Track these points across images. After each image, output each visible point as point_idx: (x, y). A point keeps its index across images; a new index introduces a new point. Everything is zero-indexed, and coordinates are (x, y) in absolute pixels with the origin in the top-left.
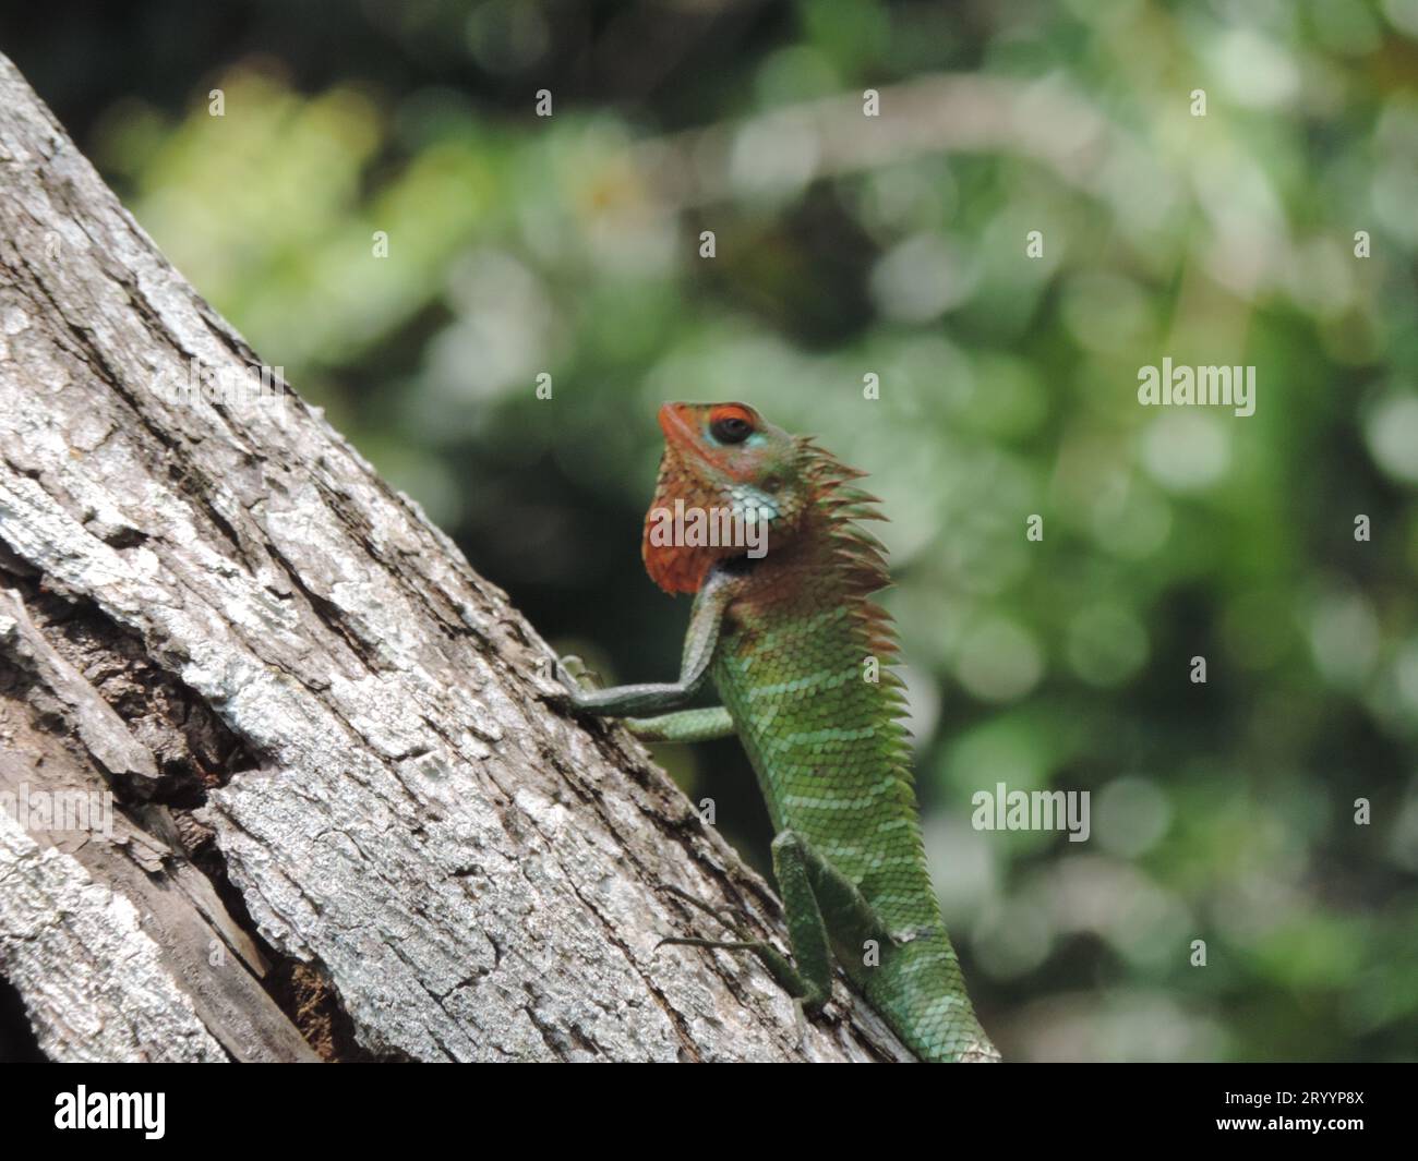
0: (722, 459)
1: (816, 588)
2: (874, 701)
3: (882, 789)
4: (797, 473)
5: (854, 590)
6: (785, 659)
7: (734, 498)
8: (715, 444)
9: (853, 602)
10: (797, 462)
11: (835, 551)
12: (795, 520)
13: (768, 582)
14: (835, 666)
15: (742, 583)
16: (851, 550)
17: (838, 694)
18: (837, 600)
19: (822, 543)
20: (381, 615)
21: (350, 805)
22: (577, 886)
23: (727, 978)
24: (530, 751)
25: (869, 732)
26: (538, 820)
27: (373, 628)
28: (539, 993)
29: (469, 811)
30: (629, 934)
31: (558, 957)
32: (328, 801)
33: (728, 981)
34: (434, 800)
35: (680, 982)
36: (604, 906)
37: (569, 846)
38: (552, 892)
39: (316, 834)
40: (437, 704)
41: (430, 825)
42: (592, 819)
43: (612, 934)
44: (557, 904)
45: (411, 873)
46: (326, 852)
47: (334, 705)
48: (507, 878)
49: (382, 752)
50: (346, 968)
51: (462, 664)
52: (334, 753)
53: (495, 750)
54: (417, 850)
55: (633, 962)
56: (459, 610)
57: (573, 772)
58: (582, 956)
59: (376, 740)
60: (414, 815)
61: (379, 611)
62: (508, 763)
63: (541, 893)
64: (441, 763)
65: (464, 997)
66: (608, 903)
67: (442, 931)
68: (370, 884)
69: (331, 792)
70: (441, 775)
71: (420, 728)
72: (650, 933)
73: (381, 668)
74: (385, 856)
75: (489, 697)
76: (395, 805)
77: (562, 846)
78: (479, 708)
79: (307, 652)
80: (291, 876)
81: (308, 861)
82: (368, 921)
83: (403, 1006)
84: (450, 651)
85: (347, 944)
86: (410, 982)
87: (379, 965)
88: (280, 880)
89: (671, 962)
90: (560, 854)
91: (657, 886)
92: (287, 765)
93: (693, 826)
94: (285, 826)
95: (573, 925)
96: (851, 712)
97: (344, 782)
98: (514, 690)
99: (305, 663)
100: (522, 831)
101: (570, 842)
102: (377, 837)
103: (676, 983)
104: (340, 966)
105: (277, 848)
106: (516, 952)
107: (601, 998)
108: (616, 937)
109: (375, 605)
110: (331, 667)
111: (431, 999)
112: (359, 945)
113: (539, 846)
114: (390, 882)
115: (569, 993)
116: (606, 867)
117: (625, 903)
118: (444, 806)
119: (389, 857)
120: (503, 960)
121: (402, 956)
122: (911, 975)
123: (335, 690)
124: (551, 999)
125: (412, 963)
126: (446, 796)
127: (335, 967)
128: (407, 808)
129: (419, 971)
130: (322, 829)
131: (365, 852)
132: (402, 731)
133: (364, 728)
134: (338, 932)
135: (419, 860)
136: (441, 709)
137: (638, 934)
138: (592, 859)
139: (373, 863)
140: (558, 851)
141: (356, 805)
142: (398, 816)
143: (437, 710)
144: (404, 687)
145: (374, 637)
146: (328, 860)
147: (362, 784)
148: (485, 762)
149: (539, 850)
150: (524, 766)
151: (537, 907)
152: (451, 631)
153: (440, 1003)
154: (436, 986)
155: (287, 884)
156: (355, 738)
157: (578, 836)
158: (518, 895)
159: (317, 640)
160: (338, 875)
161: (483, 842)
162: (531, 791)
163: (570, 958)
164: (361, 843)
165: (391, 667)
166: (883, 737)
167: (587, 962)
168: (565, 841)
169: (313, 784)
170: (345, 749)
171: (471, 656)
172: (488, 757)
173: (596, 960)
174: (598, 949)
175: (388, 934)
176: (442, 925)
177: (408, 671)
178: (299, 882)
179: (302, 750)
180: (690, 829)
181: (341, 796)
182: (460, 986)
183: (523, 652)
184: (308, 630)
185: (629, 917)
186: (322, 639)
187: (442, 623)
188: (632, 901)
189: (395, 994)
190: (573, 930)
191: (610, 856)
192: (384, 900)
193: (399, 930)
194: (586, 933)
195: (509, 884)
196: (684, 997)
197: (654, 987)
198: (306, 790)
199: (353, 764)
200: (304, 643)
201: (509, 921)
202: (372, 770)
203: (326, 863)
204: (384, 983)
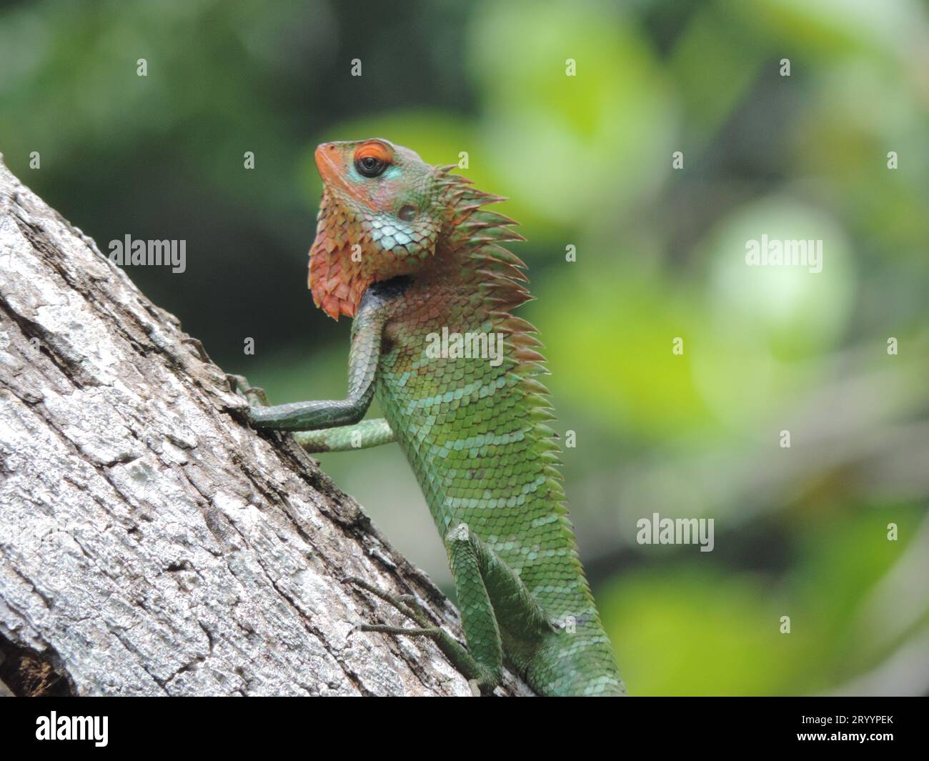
0: (363, 192)
1: (463, 306)
2: (523, 407)
3: (533, 488)
4: (430, 201)
5: (498, 305)
6: (440, 372)
7: (374, 227)
8: (358, 179)
9: (498, 317)
10: (431, 190)
11: (478, 271)
12: (430, 244)
13: (420, 302)
14: (485, 377)
15: (396, 305)
16: (493, 269)
17: (489, 402)
18: (483, 317)
19: (464, 265)
25: (520, 436)
93: (363, 525)
96: (502, 418)
166: (532, 439)
180: (361, 529)
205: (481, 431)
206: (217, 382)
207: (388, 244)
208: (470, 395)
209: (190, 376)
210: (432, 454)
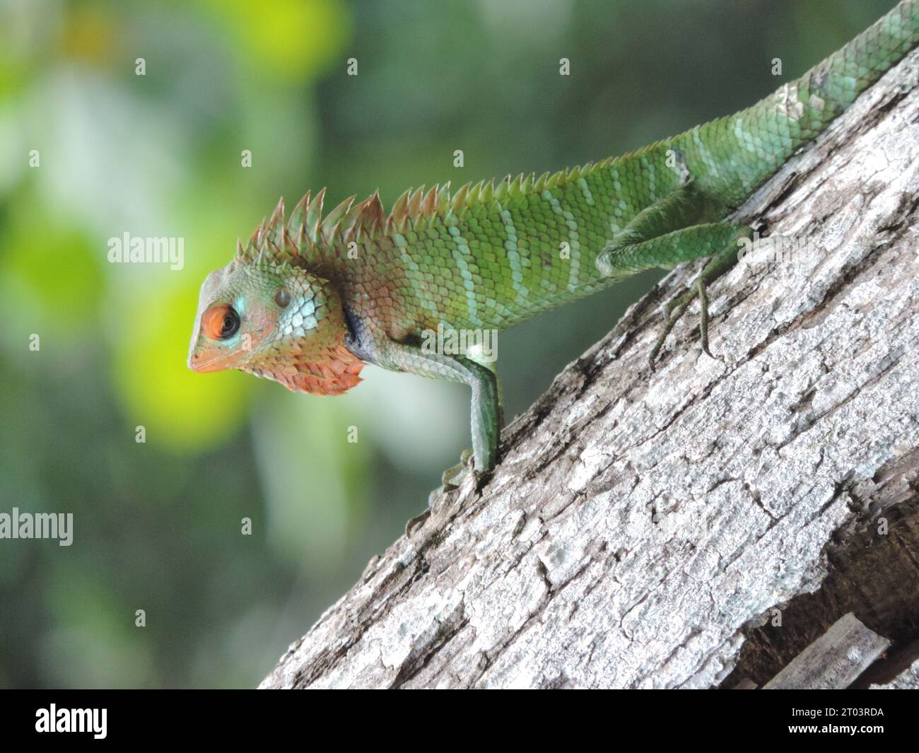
3: (555, 202)
8: (237, 339)
20: (412, 624)
21: (596, 616)
22: (657, 431)
23: (732, 303)
24: (531, 488)
25: (506, 214)
26: (597, 469)
27: (425, 627)
28: (762, 442)
29: (595, 520)
30: (699, 384)
31: (727, 432)
32: (594, 635)
33: (735, 303)
34: (586, 550)
35: (742, 335)
36: (674, 406)
37: (620, 441)
38: (666, 445)
39: (627, 640)
40: (492, 567)
41: (611, 548)
42: (592, 428)
43: (700, 397)
44: (677, 440)
45: (659, 557)
46: (643, 629)
47: (501, 646)
48: (656, 481)
49: (543, 600)
50: (750, 603)
51: (452, 555)
52: (549, 635)
53: (533, 514)
54: (636, 555)
55: (724, 377)
56: (401, 568)
57: (548, 453)
58: (724, 415)
59: (532, 606)
60: (603, 562)
61: (408, 626)
62: (546, 501)
63: (667, 454)
64: (551, 549)
65: (771, 500)
66: (671, 403)
67: (709, 527)
68: (670, 589)
69: (585, 634)
70: (562, 547)
71: (519, 572)
72: (697, 367)
73: (462, 617)
74: (644, 580)
75: (483, 528)
76: (594, 579)
77: (621, 446)
78: (494, 532)
79: (452, 676)
80: (667, 656)
81: (653, 643)
82: (705, 587)
83: (782, 550)
84: (441, 566)
85: (728, 602)
86: (760, 546)
87: (745, 573)
88: (672, 666)
89: (724, 345)
90: (627, 448)
91: (650, 371)
92: (562, 674)
93: (586, 364)
94: (620, 667)
95: (695, 425)
96: (490, 231)
97: (576, 623)
98: (473, 513)
99: (462, 676)
100: (610, 477)
101: (616, 440)
102: (626, 590)
103: (743, 339)
104: (748, 608)
105: (641, 671)
106: (725, 464)
107: (763, 394)
108: (702, 394)
109: (403, 630)
110: (464, 654)
111: (775, 527)
112: (727, 593)
113: (623, 462)
114: (666, 575)
115: (760, 418)
116: (638, 409)
117: (670, 390)
118: (592, 542)
119: (644, 577)
120: (733, 475)
121: (735, 556)
122: (719, 166)
123: (487, 646)
124: (766, 432)
125: (742, 547)
126: (582, 541)
127: (749, 612)
128: (596, 570)
129: (748, 540)
130: (621, 635)
131: (640, 598)
132: (523, 585)
133: (521, 618)
134: (717, 611)
135: (645, 553)
136: (498, 562)
137: (698, 376)
138: (631, 420)
139: (650, 591)
140: (624, 451)
141: (597, 610)
142: (604, 575)
143: (498, 566)
144: (478, 596)
145: (434, 626)
146: (650, 627)
147: (576, 609)
148: (545, 519)
149: (626, 462)
150: (547, 488)
151: (682, 453)
152: (421, 572)
153: (777, 521)
154: (762, 525)
155: (674, 660)
156: (531, 624)
157: (610, 435)
158: (672, 471)
159: (439, 673)
160: (664, 617)
161: (624, 505)
162: (570, 479)
163: (727, 423)
164: (632, 603)
165: (461, 609)
166: (510, 203)
167: (729, 410)
168: (616, 445)
169: (579, 650)
170: (545, 626)
171: (444, 549)
172: (541, 519)
173: (727, 404)
174: (716, 403)
175: (717, 569)
176: (705, 526)
177: (464, 594)
178: (672, 649)
179: (547, 662)
180: (589, 367)
181: (590, 624)
182: (761, 505)
183: (436, 512)
184: (430, 681)
185: (683, 386)
186: (438, 668)
187: (414, 579)
188: (667, 385)
189: (772, 558)
190: (700, 424)
191: (625, 409)
192: (685, 575)
193: (712, 560)
194: (702, 414)
195: (661, 479)
196: (755, 331)
197: (746, 358)
198: (584, 655)
199: (557, 618)
200: (444, 680)
201: (697, 473)
202: (563, 603)
203: (653, 627)
204: (763, 568)
205: (504, 255)
206: (449, 502)
207: (312, 323)
208: (468, 263)
209: (445, 526)
210: (525, 303)
